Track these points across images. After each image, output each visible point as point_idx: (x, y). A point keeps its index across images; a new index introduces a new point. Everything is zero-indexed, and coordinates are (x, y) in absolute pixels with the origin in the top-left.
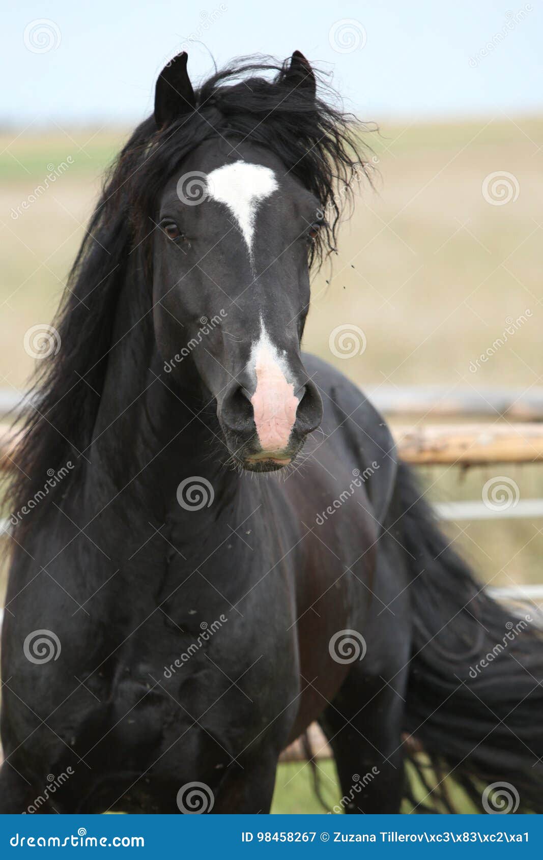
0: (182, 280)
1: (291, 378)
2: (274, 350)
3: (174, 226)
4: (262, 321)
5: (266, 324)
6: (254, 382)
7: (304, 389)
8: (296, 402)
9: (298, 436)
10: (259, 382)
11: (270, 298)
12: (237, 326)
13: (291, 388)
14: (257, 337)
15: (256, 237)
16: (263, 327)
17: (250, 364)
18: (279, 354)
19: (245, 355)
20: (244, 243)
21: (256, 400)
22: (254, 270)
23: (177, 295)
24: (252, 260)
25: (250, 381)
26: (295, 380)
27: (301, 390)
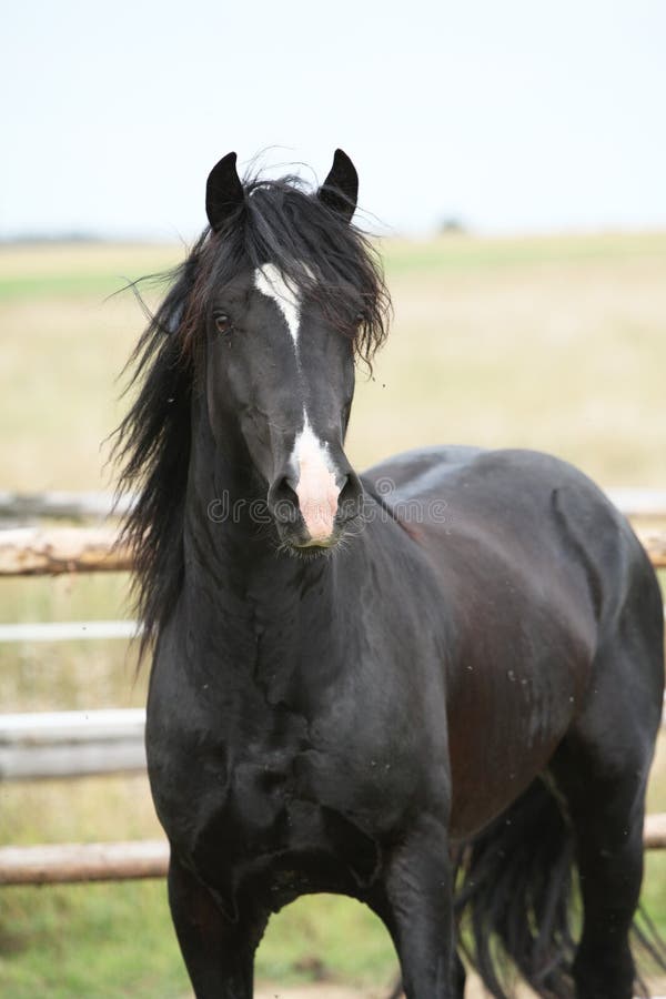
0: (233, 371)
1: (332, 467)
2: (317, 441)
3: (224, 318)
4: (305, 413)
5: (309, 416)
6: (297, 473)
7: (346, 479)
8: (337, 491)
9: (340, 523)
10: (302, 472)
11: (314, 390)
12: (282, 417)
13: (333, 477)
14: (301, 429)
15: (302, 330)
16: (306, 419)
17: (293, 456)
18: (322, 445)
19: (289, 445)
20: (290, 336)
21: (301, 490)
22: (299, 363)
23: (228, 384)
24: (297, 353)
25: (293, 472)
26: (337, 469)
27: (342, 479)
